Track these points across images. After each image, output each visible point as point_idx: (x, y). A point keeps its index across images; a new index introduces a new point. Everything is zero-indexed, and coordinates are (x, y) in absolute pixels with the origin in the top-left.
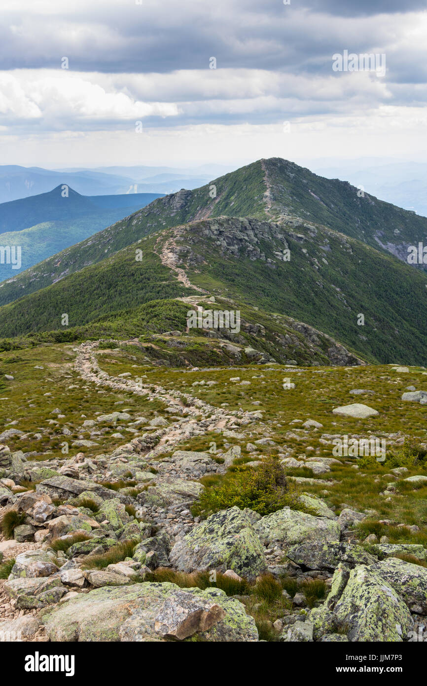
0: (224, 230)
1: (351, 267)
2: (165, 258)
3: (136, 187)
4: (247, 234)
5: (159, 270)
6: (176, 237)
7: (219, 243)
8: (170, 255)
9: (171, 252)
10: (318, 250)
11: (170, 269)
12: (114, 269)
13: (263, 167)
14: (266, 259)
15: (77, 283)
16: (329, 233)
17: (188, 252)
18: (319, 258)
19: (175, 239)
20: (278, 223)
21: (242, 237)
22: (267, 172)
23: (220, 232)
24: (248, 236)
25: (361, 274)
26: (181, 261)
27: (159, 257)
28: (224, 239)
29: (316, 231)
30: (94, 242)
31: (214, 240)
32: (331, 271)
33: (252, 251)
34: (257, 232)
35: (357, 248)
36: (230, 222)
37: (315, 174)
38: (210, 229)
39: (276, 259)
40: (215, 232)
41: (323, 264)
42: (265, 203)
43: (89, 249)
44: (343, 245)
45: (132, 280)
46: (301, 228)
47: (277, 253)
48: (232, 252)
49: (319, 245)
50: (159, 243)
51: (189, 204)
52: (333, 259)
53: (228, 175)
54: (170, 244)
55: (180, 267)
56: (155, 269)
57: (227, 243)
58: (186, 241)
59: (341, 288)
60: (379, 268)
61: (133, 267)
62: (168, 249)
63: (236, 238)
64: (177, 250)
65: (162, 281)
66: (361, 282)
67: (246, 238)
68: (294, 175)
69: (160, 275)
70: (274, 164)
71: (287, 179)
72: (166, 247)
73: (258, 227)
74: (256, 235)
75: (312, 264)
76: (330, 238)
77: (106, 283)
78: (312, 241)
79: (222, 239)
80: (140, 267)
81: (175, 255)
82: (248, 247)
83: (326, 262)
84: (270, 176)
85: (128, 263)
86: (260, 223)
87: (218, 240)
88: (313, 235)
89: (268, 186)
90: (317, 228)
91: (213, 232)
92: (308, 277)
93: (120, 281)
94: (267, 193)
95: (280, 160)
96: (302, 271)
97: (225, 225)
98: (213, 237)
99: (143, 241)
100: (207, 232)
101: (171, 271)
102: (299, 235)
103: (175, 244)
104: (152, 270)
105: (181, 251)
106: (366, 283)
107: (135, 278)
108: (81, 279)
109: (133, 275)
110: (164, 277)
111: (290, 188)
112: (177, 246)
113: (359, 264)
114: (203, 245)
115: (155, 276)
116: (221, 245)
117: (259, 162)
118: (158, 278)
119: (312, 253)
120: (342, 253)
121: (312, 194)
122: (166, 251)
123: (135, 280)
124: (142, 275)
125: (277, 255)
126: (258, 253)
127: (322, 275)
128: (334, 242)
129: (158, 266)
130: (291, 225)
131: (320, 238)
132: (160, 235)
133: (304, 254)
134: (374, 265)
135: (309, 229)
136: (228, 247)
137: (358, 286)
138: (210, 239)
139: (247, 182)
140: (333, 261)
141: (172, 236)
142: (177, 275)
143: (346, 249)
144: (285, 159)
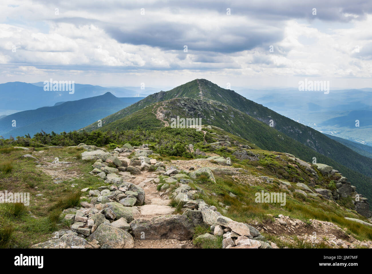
0: (187, 104)
1: (244, 125)
2: (158, 115)
3: (139, 95)
4: (197, 107)
5: (155, 122)
6: (163, 105)
7: (184, 110)
8: (161, 114)
9: (161, 113)
10: (229, 117)
11: (161, 121)
12: (132, 120)
13: (198, 82)
14: (207, 119)
15: (113, 127)
16: (233, 109)
17: (170, 113)
18: (230, 120)
19: (163, 107)
20: (210, 103)
21: (196, 108)
22: (200, 84)
23: (185, 104)
24: (198, 108)
25: (249, 129)
26: (166, 117)
27: (155, 115)
28: (187, 108)
29: (227, 108)
30: (121, 113)
31: (182, 108)
32: (236, 127)
33: (200, 115)
34: (202, 106)
35: (246, 117)
36: (190, 100)
37: (219, 87)
38: (180, 103)
39: (211, 119)
40: (183, 104)
41: (232, 123)
42: (200, 97)
43: (119, 116)
44: (240, 115)
45: (141, 126)
46: (220, 106)
47: (211, 116)
48: (191, 115)
49: (229, 114)
50: (155, 108)
51: (164, 97)
52: (236, 121)
53: (182, 86)
54: (161, 109)
55: (166, 120)
56: (153, 121)
57: (188, 110)
58: (168, 108)
59: (241, 135)
60: (256, 126)
61: (141, 120)
62: (159, 111)
63: (193, 108)
64: (164, 112)
65: (157, 126)
66: (249, 132)
67: (197, 108)
68: (211, 86)
69: (156, 124)
70: (202, 81)
71: (209, 88)
72: (158, 110)
73: (202, 103)
74: (201, 107)
75: (227, 123)
76: (233, 112)
77: (127, 127)
78: (226, 112)
79: (186, 108)
80: (145, 119)
81: (163, 114)
82: (198, 112)
83: (233, 122)
84: (201, 86)
85: (139, 117)
86: (203, 102)
87: (184, 108)
88: (226, 110)
89: (200, 90)
90: (227, 106)
91: (181, 104)
92: (226, 129)
93: (135, 126)
94: (201, 93)
95: (205, 80)
96: (223, 126)
97: (187, 101)
98: (182, 107)
99: (147, 108)
100: (178, 104)
101: (161, 122)
102: (220, 109)
103: (163, 109)
104: (151, 121)
105: (166, 112)
106: (251, 133)
107: (143, 125)
108: (115, 125)
109: (142, 123)
110: (158, 125)
111: (210, 92)
112: (164, 110)
113: (247, 124)
114: (177, 110)
115: (153, 124)
116: (185, 111)
117: (196, 80)
118: (155, 125)
119: (227, 117)
120: (239, 118)
121: (219, 95)
122: (159, 112)
123: (143, 126)
124: (146, 124)
125: (212, 117)
126: (203, 116)
127: (232, 128)
128: (236, 113)
129: (155, 119)
130: (216, 104)
131: (229, 112)
132: (155, 105)
133: (223, 118)
134: (254, 125)
135: (224, 107)
136: (189, 112)
137: (248, 134)
138: (180, 107)
139: (190, 88)
140: (236, 122)
141: (161, 105)
142: (164, 124)
143: (241, 117)
144: (207, 79)
